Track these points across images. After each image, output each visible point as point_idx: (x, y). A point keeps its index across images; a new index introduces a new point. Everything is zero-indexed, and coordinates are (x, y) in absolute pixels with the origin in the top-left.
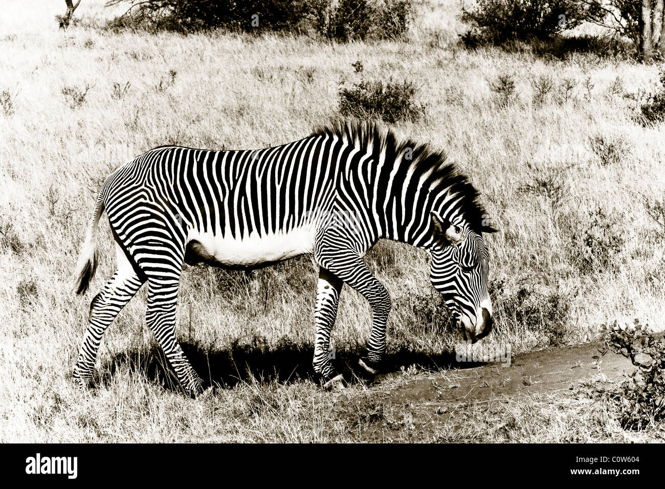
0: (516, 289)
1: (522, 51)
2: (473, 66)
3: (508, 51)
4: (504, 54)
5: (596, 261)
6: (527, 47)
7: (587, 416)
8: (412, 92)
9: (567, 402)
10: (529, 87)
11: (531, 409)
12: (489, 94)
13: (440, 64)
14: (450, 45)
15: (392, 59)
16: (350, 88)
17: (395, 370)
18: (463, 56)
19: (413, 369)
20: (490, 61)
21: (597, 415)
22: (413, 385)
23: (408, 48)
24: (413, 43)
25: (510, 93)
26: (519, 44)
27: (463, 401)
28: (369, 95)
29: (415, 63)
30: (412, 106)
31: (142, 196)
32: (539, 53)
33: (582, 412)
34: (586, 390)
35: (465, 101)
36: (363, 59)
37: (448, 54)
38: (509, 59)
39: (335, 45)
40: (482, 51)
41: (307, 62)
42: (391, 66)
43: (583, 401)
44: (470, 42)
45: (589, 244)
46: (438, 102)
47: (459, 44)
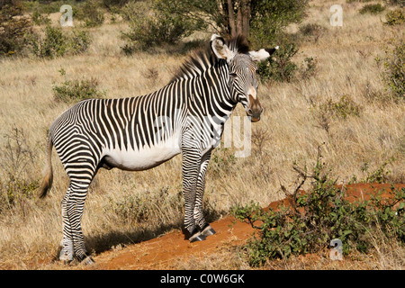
0: (176, 192)
1: (160, 53)
2: (131, 65)
3: (151, 54)
4: (149, 56)
5: (221, 171)
6: (162, 50)
7: (228, 262)
8: (97, 84)
9: (215, 255)
10: (167, 73)
11: (194, 262)
12: (144, 81)
13: (111, 66)
14: (116, 55)
15: (82, 66)
16: (59, 85)
17: (108, 249)
18: (125, 59)
19: (119, 247)
20: (141, 61)
21: (234, 261)
22: (120, 256)
23: (91, 58)
24: (93, 55)
25: (156, 78)
26: (157, 49)
27: (153, 262)
28: (71, 88)
29: (96, 67)
30: (98, 92)
31: (75, 131)
32: (170, 53)
33: (225, 260)
34: (226, 246)
35: (130, 86)
36: (65, 67)
37: (115, 60)
38: (153, 59)
39: (46, 61)
40: (135, 55)
41: (31, 73)
42: (81, 70)
43: (225, 253)
44: (128, 51)
45: (216, 161)
46: (114, 88)
47: (121, 53)
